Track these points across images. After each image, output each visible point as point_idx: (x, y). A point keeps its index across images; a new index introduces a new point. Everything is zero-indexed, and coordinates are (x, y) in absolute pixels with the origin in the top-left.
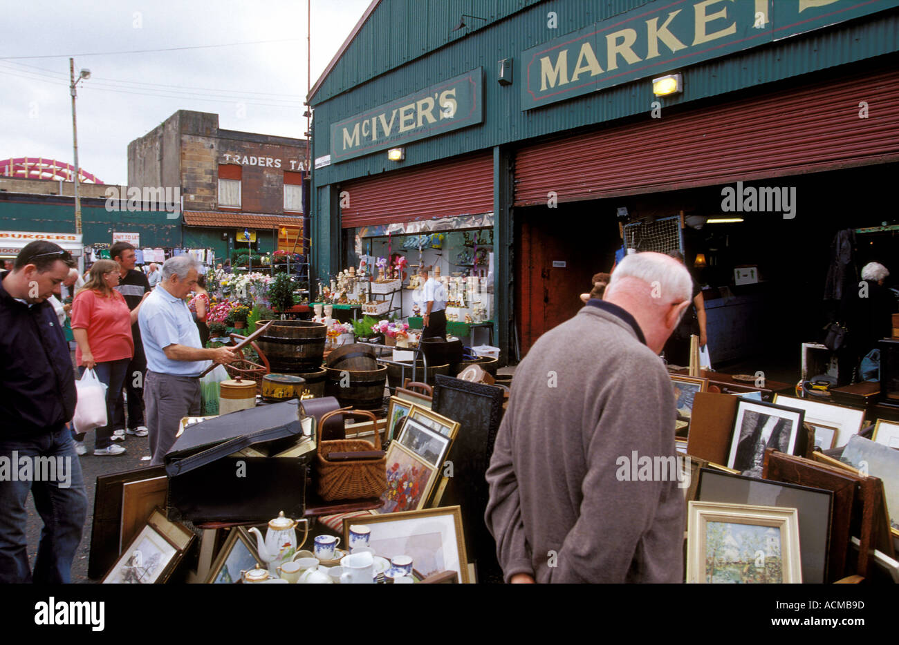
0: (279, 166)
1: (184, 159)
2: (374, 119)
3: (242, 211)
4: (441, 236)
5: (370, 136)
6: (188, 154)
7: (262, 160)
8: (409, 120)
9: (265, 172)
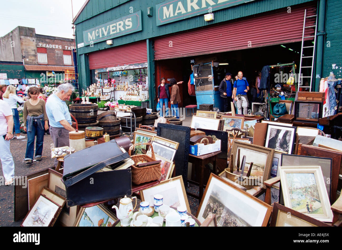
0: (61, 48)
1: (22, 45)
2: (100, 29)
3: (48, 65)
4: (126, 72)
5: (99, 36)
6: (24, 43)
7: (54, 46)
8: (114, 30)
9: (56, 50)
